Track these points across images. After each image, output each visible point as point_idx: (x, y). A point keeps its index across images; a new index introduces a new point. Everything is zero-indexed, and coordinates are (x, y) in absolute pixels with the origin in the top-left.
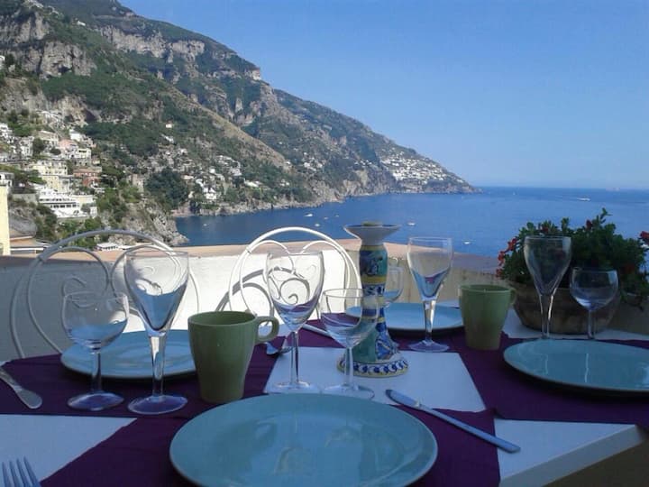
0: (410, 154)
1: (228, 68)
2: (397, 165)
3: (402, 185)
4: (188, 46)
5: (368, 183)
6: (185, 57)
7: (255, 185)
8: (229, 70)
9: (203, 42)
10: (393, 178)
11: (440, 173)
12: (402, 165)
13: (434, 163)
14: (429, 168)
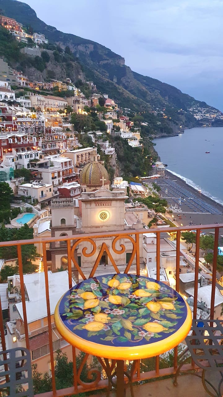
0: (203, 105)
1: (108, 58)
2: (197, 111)
3: (200, 122)
4: (86, 47)
5: (186, 121)
6: (84, 53)
7: (146, 125)
8: (108, 60)
9: (92, 44)
10: (195, 119)
11: (220, 115)
12: (199, 111)
13: (216, 109)
14: (214, 113)
